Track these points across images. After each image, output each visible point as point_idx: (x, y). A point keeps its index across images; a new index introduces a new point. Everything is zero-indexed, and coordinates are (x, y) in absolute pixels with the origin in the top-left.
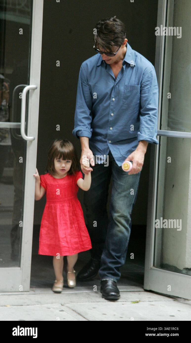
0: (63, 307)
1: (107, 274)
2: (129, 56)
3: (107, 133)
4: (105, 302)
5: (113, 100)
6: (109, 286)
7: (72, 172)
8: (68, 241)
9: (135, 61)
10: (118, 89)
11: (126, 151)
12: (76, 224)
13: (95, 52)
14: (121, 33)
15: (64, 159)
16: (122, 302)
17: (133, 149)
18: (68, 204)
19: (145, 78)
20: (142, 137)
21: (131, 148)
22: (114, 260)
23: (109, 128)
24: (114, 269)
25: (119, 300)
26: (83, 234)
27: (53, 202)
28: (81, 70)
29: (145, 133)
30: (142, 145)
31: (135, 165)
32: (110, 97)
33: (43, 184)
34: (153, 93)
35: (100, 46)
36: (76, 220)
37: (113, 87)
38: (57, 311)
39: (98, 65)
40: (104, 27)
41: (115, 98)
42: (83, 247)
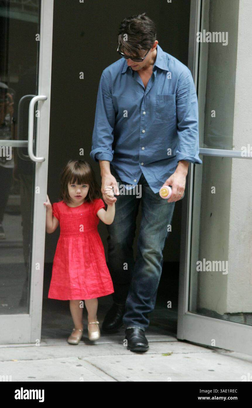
0: (81, 361)
1: (133, 321)
2: (161, 60)
3: (139, 154)
4: (131, 355)
5: (143, 114)
6: (135, 335)
7: (89, 199)
8: (81, 282)
9: (168, 65)
10: (149, 101)
11: (163, 175)
12: (94, 262)
13: (118, 56)
14: (150, 34)
15: (79, 183)
16: (151, 355)
17: (171, 172)
18: (84, 238)
19: (181, 85)
20: (182, 156)
21: (168, 171)
22: (141, 305)
23: (140, 148)
24: (142, 315)
25: (147, 352)
26: (102, 275)
27: (66, 235)
28: (102, 80)
29: (185, 151)
30: (182, 165)
31: (175, 190)
32: (140, 111)
33: (55, 214)
34: (191, 103)
35: (125, 49)
36: (94, 258)
37: (143, 98)
38: (74, 366)
39: (123, 72)
40: (130, 27)
41: (146, 112)
42: (103, 291)
